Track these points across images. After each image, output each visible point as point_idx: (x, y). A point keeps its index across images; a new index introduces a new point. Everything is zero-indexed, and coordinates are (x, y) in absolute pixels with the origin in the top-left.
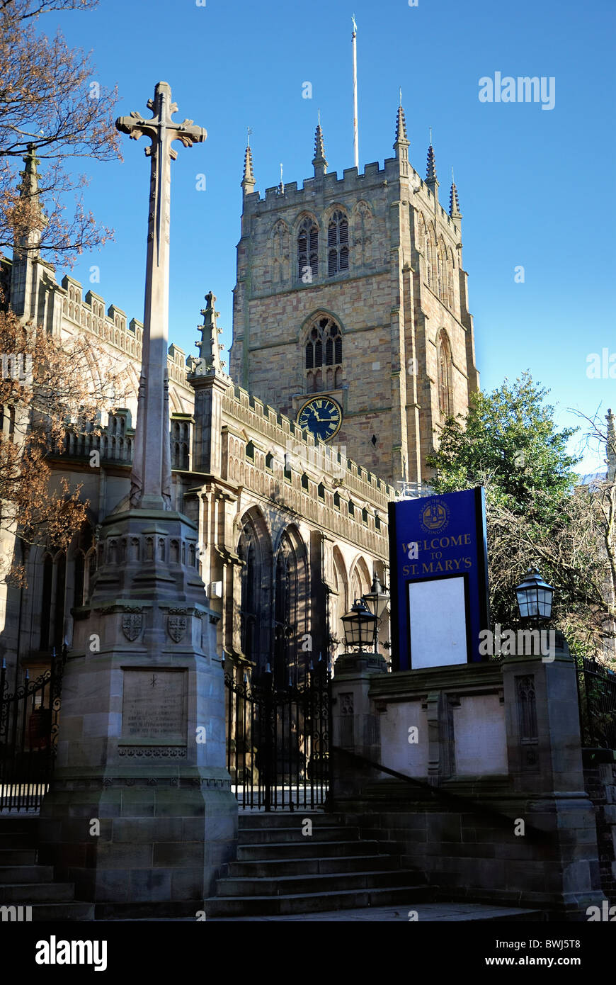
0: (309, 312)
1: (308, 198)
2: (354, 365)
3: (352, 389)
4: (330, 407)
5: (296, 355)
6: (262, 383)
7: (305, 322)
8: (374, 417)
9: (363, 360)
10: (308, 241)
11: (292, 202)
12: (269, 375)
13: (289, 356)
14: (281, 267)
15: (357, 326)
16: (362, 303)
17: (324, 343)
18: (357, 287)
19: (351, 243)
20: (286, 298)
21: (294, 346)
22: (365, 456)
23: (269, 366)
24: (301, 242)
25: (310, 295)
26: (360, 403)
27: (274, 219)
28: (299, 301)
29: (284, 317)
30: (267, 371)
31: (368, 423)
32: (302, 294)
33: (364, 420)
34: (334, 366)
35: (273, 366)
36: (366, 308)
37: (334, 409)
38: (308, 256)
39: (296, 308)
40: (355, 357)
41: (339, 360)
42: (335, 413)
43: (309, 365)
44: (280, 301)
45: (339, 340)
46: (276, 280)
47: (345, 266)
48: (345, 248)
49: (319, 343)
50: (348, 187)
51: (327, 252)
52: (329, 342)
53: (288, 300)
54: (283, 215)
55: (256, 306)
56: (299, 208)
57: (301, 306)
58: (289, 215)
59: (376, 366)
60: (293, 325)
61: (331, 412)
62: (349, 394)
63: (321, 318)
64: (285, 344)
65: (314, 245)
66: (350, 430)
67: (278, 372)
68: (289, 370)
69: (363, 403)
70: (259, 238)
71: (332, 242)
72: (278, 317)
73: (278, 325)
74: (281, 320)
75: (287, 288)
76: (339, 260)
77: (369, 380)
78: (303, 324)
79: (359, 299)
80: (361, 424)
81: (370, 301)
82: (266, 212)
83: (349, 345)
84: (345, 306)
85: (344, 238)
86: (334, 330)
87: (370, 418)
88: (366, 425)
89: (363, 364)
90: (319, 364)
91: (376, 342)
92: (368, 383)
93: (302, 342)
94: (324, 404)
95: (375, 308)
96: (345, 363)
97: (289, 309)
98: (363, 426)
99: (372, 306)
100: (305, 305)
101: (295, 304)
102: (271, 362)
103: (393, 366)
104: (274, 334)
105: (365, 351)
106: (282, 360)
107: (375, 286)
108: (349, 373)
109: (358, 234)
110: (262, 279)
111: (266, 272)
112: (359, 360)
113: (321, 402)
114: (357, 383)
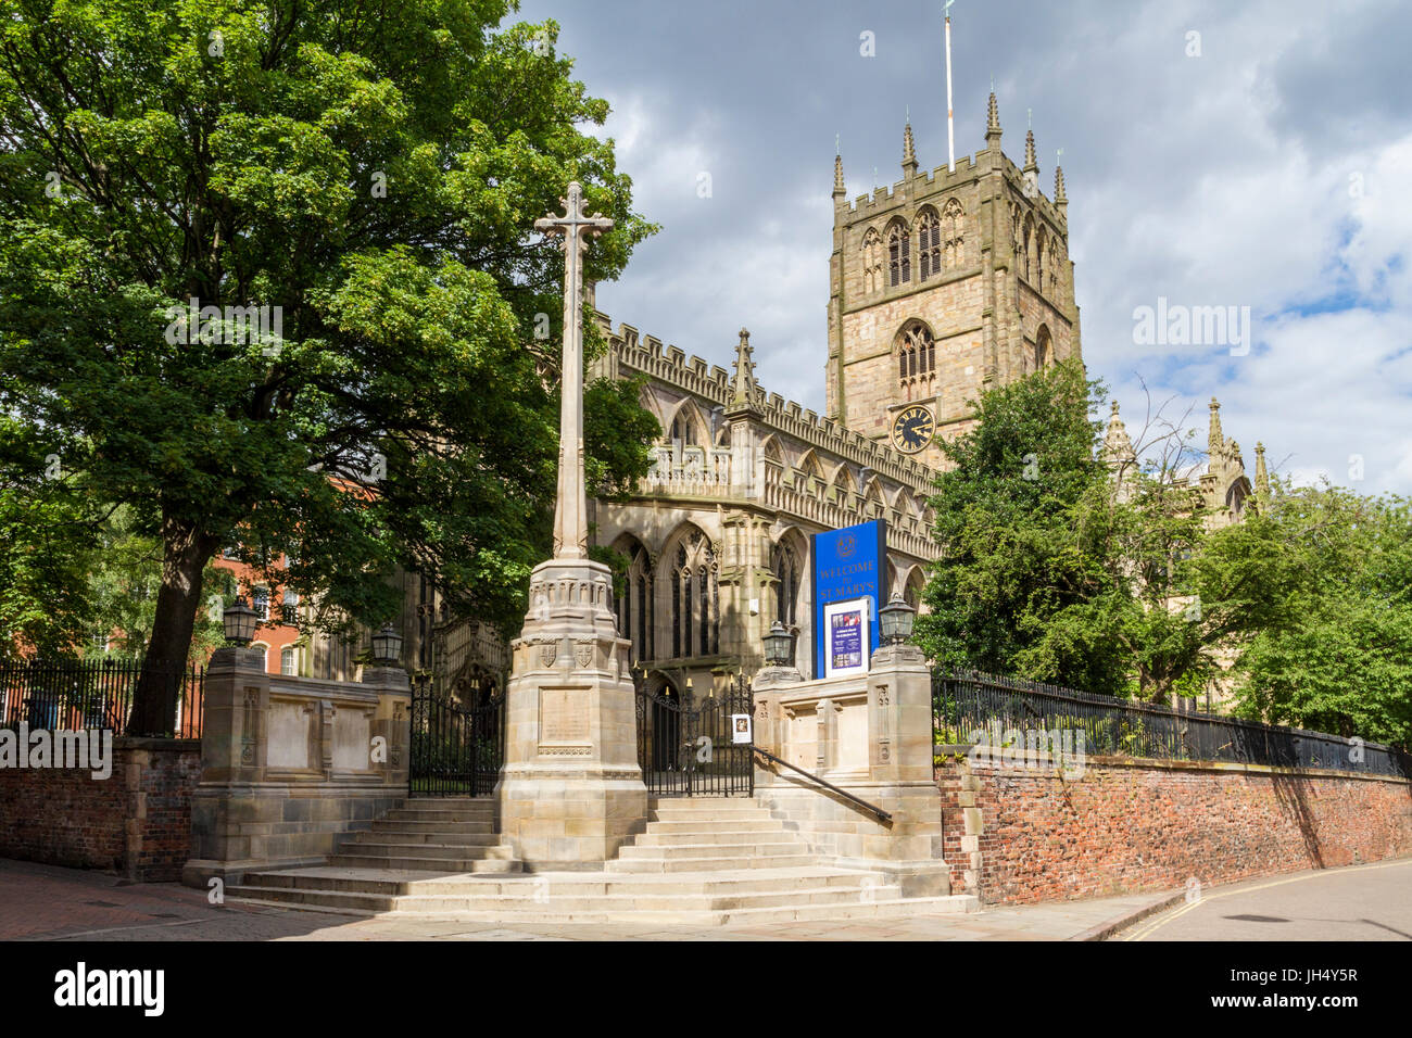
0: (902, 321)
1: (899, 203)
2: (946, 372)
3: (946, 395)
4: (924, 415)
5: (888, 366)
6: (857, 396)
7: (899, 331)
9: (957, 365)
10: (900, 248)
11: (883, 208)
12: (863, 389)
13: (883, 367)
14: (873, 278)
15: (949, 332)
16: (954, 307)
17: (918, 352)
18: (949, 291)
19: (942, 245)
20: (879, 309)
21: (888, 357)
23: (864, 379)
24: (894, 249)
25: (902, 304)
26: (955, 409)
27: (866, 228)
28: (891, 311)
29: (877, 328)
30: (862, 384)
31: (963, 428)
32: (892, 304)
33: (959, 426)
34: (928, 374)
35: (869, 378)
36: (958, 312)
37: (928, 416)
38: (900, 263)
39: (888, 318)
40: (948, 363)
41: (932, 367)
42: (929, 421)
43: (903, 373)
44: (873, 313)
45: (932, 346)
46: (869, 290)
47: (937, 269)
48: (938, 251)
49: (913, 351)
50: (938, 187)
51: (919, 257)
52: (923, 348)
53: (880, 311)
54: (874, 223)
55: (850, 320)
56: (890, 215)
57: (894, 316)
58: (879, 224)
59: (969, 371)
60: (886, 336)
61: (925, 420)
62: (943, 400)
63: (914, 325)
64: (878, 356)
65: (906, 252)
67: (873, 384)
68: (883, 381)
69: (958, 408)
70: (851, 250)
71: (924, 245)
72: (871, 328)
73: (872, 337)
74: (874, 331)
75: (880, 298)
76: (932, 262)
77: (963, 385)
78: (896, 334)
79: (951, 303)
81: (963, 304)
82: (858, 222)
83: (941, 350)
84: (937, 312)
85: (936, 241)
86: (928, 335)
89: (956, 369)
90: (913, 373)
91: (969, 346)
92: (962, 388)
93: (897, 352)
94: (918, 412)
95: (968, 310)
96: (937, 371)
97: (882, 319)
99: (964, 309)
100: (898, 314)
101: (888, 314)
102: (866, 374)
103: (986, 370)
104: (868, 347)
105: (957, 356)
106: (876, 372)
107: (967, 288)
108: (942, 380)
109: (950, 236)
110: (856, 292)
111: (859, 284)
112: (952, 366)
113: (915, 410)
114: (950, 389)
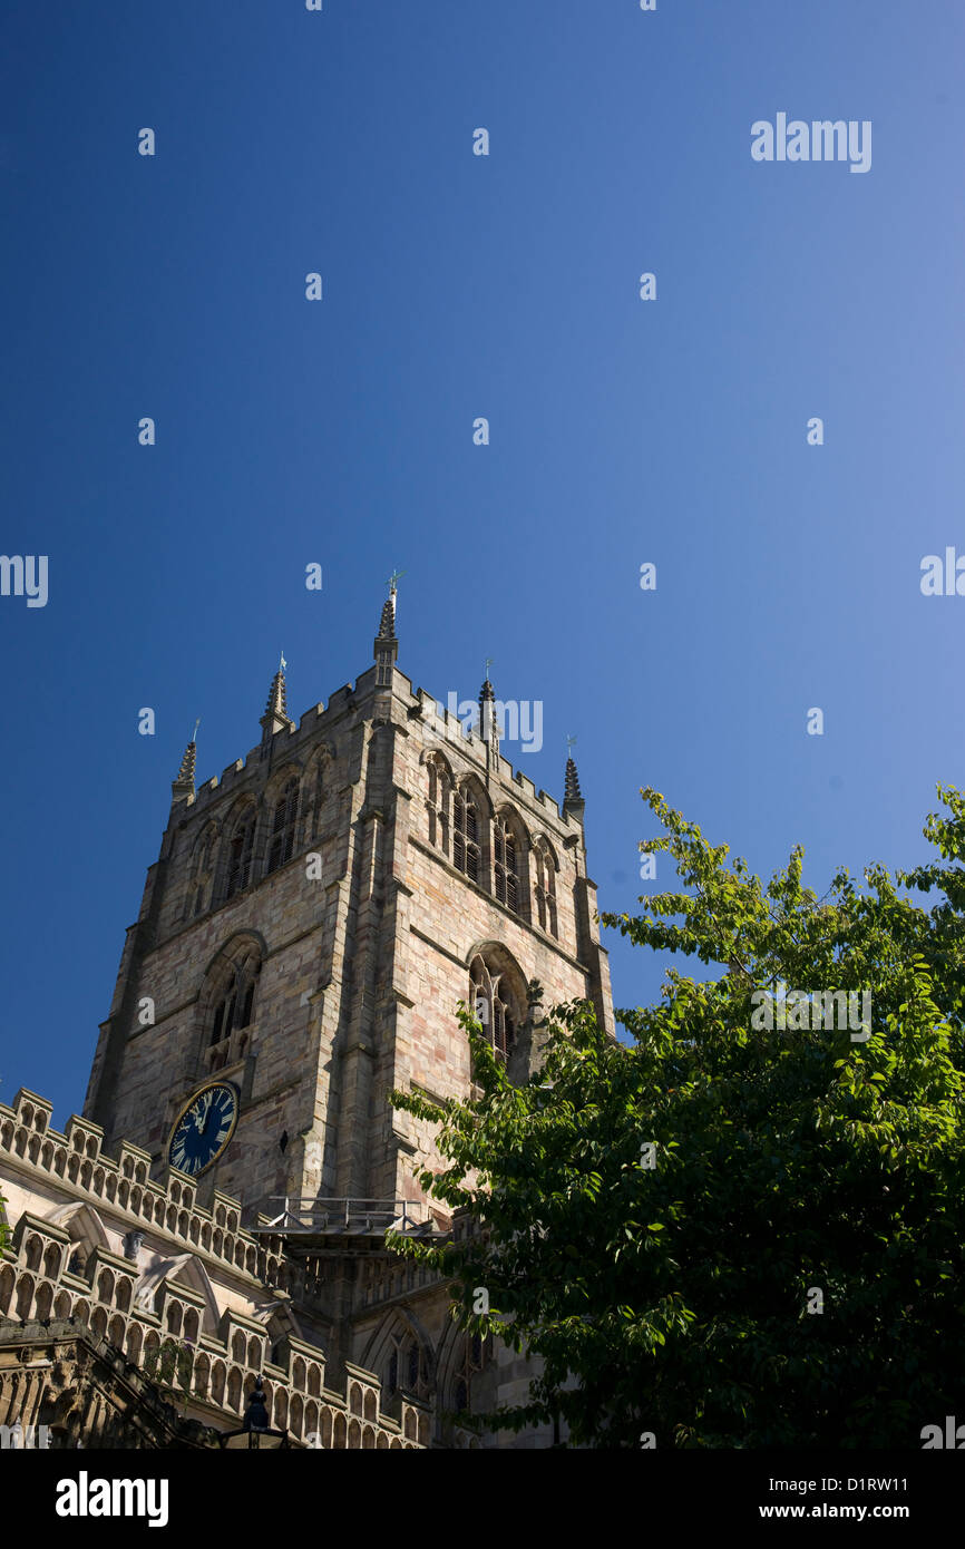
0: (221, 943)
1: (250, 775)
2: (272, 1011)
3: (265, 1053)
4: (224, 1099)
6: (134, 1092)
7: (213, 962)
8: (289, 1095)
9: (290, 993)
10: (244, 839)
11: (230, 788)
12: (146, 1076)
13: (181, 1029)
14: (201, 893)
15: (285, 940)
16: (298, 899)
17: (241, 992)
18: (295, 875)
19: (298, 813)
20: (192, 936)
21: (191, 1010)
22: (265, 1180)
23: (148, 1059)
24: (237, 845)
25: (226, 915)
26: (273, 1077)
27: (203, 823)
28: (211, 933)
29: (185, 967)
30: (145, 1067)
31: (279, 1110)
33: (274, 1106)
35: (157, 1054)
36: (304, 903)
37: (229, 1100)
38: (242, 861)
39: (204, 945)
40: (276, 994)
42: (229, 1110)
43: (215, 1039)
44: (184, 943)
46: (190, 912)
47: (289, 853)
48: (292, 829)
49: (235, 994)
50: (304, 738)
51: (268, 844)
53: (196, 937)
54: (214, 813)
55: (151, 963)
56: (237, 796)
57: (211, 938)
58: (220, 809)
59: (306, 998)
60: (195, 974)
61: (222, 1109)
62: (258, 1064)
63: (243, 950)
64: (177, 1011)
66: (250, 1134)
67: (161, 1064)
68: (178, 1054)
69: (278, 1074)
70: (179, 860)
71: (278, 826)
72: (178, 969)
73: (176, 983)
74: (181, 973)
75: (200, 917)
76: (284, 849)
77: (291, 1029)
78: (210, 967)
79: (296, 894)
80: (267, 1116)
81: (312, 889)
82: (194, 817)
83: (271, 978)
84: (274, 913)
85: (292, 815)
87: (284, 1098)
88: (275, 1116)
89: (287, 1001)
90: (230, 1032)
91: (308, 956)
92: (290, 1034)
94: (215, 1097)
95: (318, 897)
97: (195, 950)
98: (270, 1119)
99: (312, 897)
100: (217, 936)
101: (204, 938)
102: (154, 1050)
103: (321, 980)
104: (167, 1000)
105: (292, 977)
106: (170, 1040)
108: (263, 1026)
109: (311, 798)
110: (170, 918)
111: (178, 907)
112: (279, 1000)
113: (210, 1095)
114: (272, 1040)
